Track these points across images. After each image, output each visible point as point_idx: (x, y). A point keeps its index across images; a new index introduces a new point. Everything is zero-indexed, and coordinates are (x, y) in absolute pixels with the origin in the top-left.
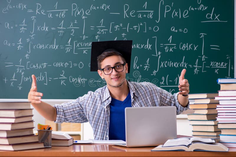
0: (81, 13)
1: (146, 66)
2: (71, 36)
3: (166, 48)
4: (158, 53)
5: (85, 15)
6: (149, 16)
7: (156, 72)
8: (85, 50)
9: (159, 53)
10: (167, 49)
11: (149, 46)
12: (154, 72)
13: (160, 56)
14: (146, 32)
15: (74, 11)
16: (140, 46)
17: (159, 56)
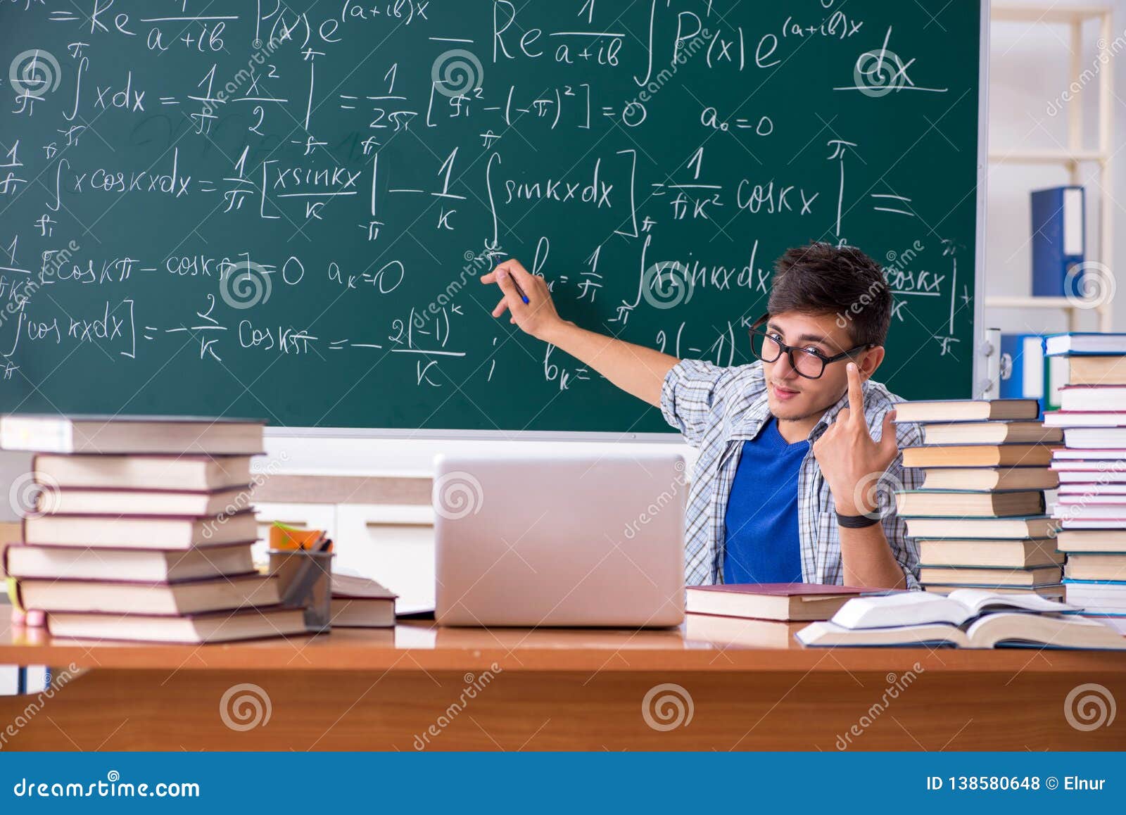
0: (299, 34)
1: (588, 283)
2: (248, 138)
3: (677, 202)
4: (640, 225)
5: (316, 43)
6: (604, 58)
7: (630, 308)
8: (313, 200)
9: (646, 222)
10: (681, 206)
11: (599, 193)
12: (623, 308)
13: (649, 237)
14: (588, 127)
15: (266, 26)
16: (562, 191)
17: (643, 235)
